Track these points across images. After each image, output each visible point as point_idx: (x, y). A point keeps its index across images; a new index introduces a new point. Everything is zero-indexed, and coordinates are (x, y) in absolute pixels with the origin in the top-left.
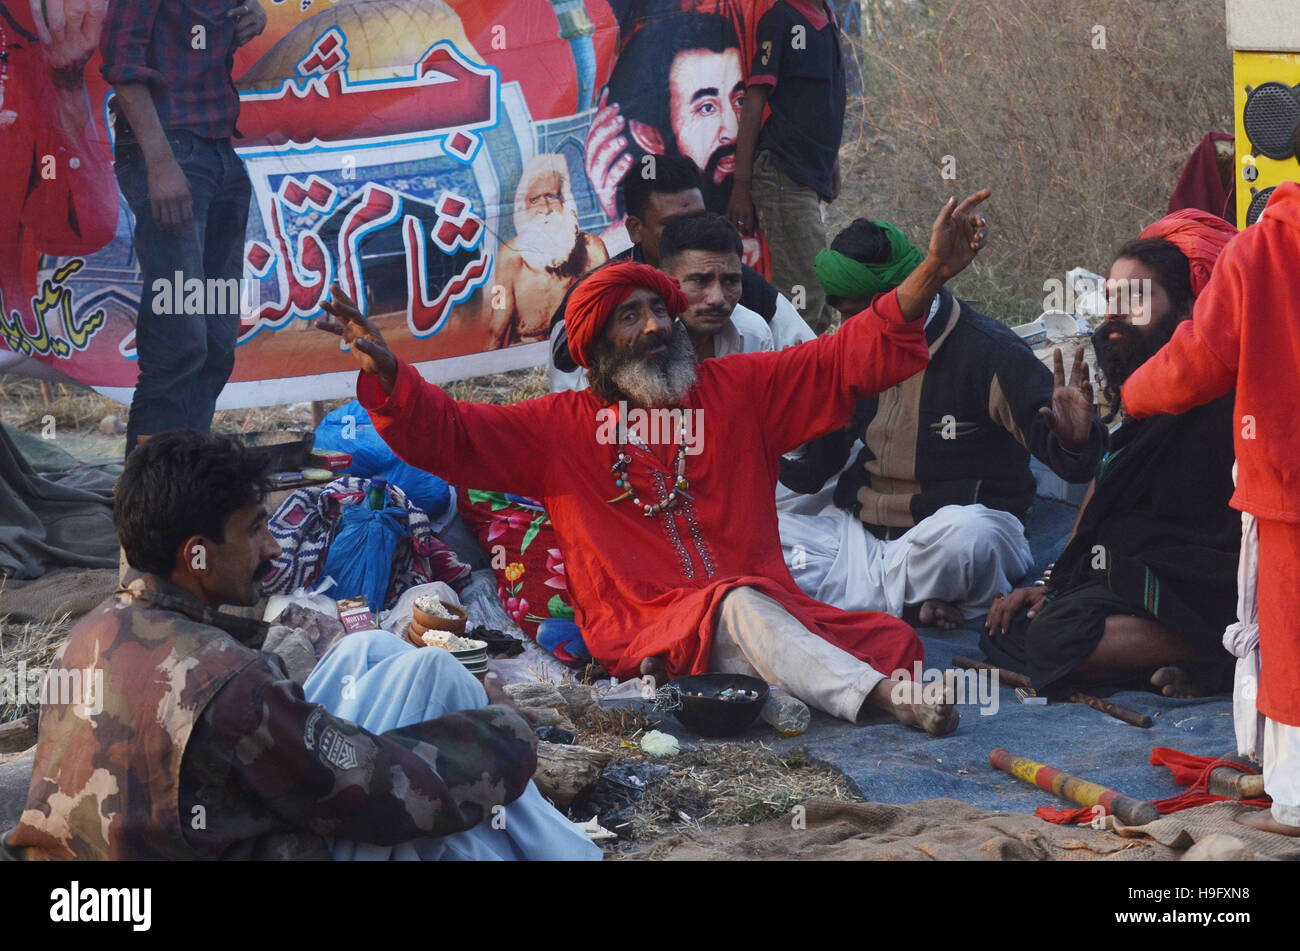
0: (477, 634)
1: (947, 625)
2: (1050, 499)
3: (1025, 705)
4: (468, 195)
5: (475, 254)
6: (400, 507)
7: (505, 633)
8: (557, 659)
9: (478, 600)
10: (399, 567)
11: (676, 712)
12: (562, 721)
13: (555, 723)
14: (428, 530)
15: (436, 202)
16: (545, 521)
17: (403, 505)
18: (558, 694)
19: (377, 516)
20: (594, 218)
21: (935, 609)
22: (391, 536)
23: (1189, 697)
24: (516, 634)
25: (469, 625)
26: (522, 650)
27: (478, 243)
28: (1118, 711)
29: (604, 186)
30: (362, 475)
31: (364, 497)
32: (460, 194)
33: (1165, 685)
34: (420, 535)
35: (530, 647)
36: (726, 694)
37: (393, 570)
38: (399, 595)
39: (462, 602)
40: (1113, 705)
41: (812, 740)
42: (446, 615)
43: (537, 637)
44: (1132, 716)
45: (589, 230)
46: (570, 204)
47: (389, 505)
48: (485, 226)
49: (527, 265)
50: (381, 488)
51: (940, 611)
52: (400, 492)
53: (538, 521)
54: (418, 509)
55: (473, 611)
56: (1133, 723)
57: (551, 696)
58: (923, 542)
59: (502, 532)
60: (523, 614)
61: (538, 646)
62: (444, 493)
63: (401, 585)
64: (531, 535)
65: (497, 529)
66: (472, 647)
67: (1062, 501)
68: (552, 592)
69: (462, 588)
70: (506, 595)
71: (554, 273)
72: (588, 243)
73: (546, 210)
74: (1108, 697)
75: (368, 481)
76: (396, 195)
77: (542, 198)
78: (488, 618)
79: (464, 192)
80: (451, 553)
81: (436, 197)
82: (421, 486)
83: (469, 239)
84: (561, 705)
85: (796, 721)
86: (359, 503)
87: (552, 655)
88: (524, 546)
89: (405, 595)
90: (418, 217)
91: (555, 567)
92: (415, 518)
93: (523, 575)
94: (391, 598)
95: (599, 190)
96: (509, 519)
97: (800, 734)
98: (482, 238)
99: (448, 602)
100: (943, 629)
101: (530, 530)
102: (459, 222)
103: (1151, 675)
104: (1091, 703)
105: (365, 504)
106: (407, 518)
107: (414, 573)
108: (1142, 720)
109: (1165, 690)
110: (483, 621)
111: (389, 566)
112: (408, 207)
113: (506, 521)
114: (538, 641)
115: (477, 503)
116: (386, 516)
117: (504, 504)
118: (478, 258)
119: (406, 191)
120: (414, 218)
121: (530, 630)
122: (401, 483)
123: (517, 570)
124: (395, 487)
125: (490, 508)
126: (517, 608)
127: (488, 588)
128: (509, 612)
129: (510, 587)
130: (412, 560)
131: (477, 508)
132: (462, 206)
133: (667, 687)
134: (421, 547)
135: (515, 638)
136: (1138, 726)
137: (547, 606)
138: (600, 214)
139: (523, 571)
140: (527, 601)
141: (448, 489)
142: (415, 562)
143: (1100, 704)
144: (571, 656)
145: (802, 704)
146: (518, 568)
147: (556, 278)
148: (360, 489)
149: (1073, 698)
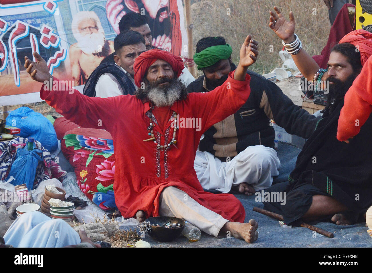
0: (70, 199)
1: (249, 194)
2: (285, 143)
3: (283, 228)
4: (52, 26)
5: (58, 49)
6: (39, 149)
7: (80, 198)
8: (101, 208)
9: (69, 184)
10: (39, 172)
11: (148, 232)
12: (105, 238)
13: (103, 240)
14: (50, 158)
15: (41, 28)
16: (95, 154)
17: (40, 149)
18: (104, 228)
19: (30, 153)
20: (112, 35)
21: (245, 187)
22: (36, 161)
23: (347, 225)
24: (84, 198)
25: (67, 196)
26: (86, 205)
27: (58, 44)
28: (320, 231)
29: (115, 23)
30: (25, 137)
31: (25, 145)
32: (49, 26)
33: (337, 221)
34: (47, 160)
35: (89, 204)
36: (168, 225)
37: (37, 174)
38: (39, 183)
39: (63, 185)
40: (318, 228)
41: (202, 243)
42: (58, 192)
43: (93, 199)
44: (326, 233)
45: (110, 39)
46: (101, 30)
47: (35, 149)
48: (60, 38)
49: (84, 53)
50: (32, 142)
51: (247, 189)
52: (39, 144)
53: (92, 154)
54: (46, 150)
55: (67, 189)
56: (326, 236)
57: (101, 229)
58: (243, 161)
59: (79, 158)
60: (87, 191)
61: (93, 203)
62: (56, 143)
63: (40, 179)
64: (90, 159)
65: (77, 157)
66: (68, 205)
67: (290, 144)
68: (98, 182)
69: (63, 180)
70: (80, 183)
71: (96, 55)
72: (110, 44)
73: (90, 33)
74: (315, 225)
75: (27, 139)
76: (27, 26)
77: (88, 29)
78: (73, 192)
79: (50, 26)
80: (59, 167)
81: (41, 26)
82: (47, 140)
83: (54, 43)
84: (106, 232)
85: (196, 236)
86: (23, 148)
87: (98, 206)
88: (87, 164)
89: (41, 183)
90: (35, 34)
91: (99, 172)
92: (45, 154)
93: (87, 175)
94: (35, 184)
95: (113, 25)
96: (81, 153)
97: (197, 241)
98: (60, 43)
99: (58, 187)
100: (247, 195)
101: (89, 158)
102: (49, 36)
103: (331, 218)
104: (309, 227)
105: (26, 148)
106: (42, 153)
107: (45, 175)
108: (330, 235)
109: (337, 223)
110: (71, 193)
111: (35, 171)
112: (31, 30)
113: (80, 154)
114: (93, 201)
115: (69, 147)
116: (34, 153)
117: (78, 147)
118: (59, 50)
119: (31, 24)
120: (33, 34)
121: (90, 197)
122: (39, 139)
123: (84, 173)
124: (37, 141)
125: (74, 149)
126: (85, 188)
127: (73, 180)
128: (82, 189)
129: (82, 180)
130: (44, 170)
131: (68, 149)
132: (50, 31)
133: (145, 222)
134: (48, 165)
135: (84, 200)
136: (329, 237)
137: (96, 187)
138: (114, 33)
139: (87, 173)
140: (88, 185)
141: (57, 141)
142: (45, 170)
143: (313, 228)
144: (106, 207)
145: (198, 229)
146: (85, 173)
147: (97, 57)
148: (24, 142)
149: (302, 225)
